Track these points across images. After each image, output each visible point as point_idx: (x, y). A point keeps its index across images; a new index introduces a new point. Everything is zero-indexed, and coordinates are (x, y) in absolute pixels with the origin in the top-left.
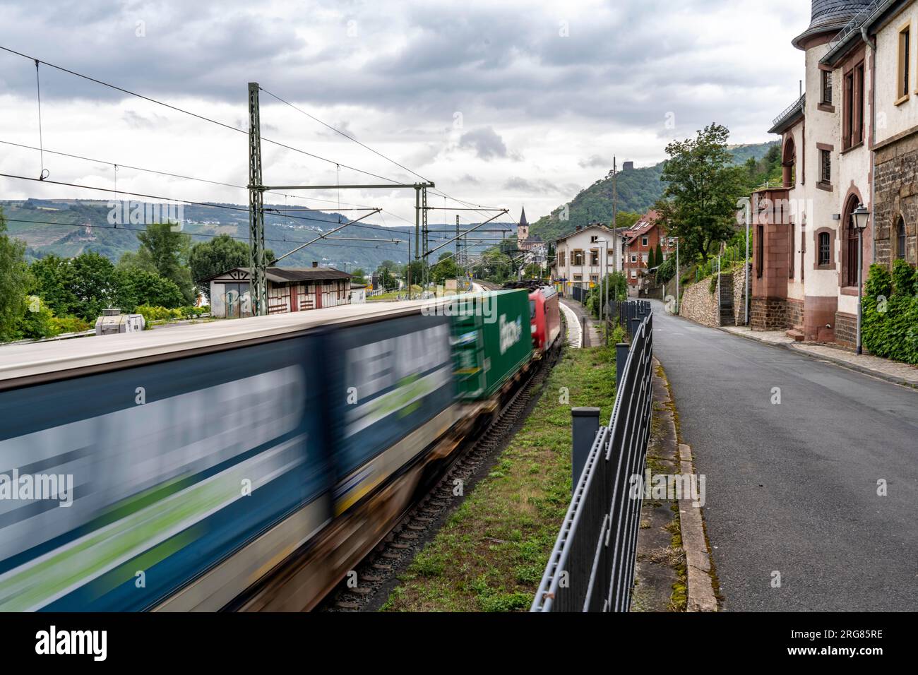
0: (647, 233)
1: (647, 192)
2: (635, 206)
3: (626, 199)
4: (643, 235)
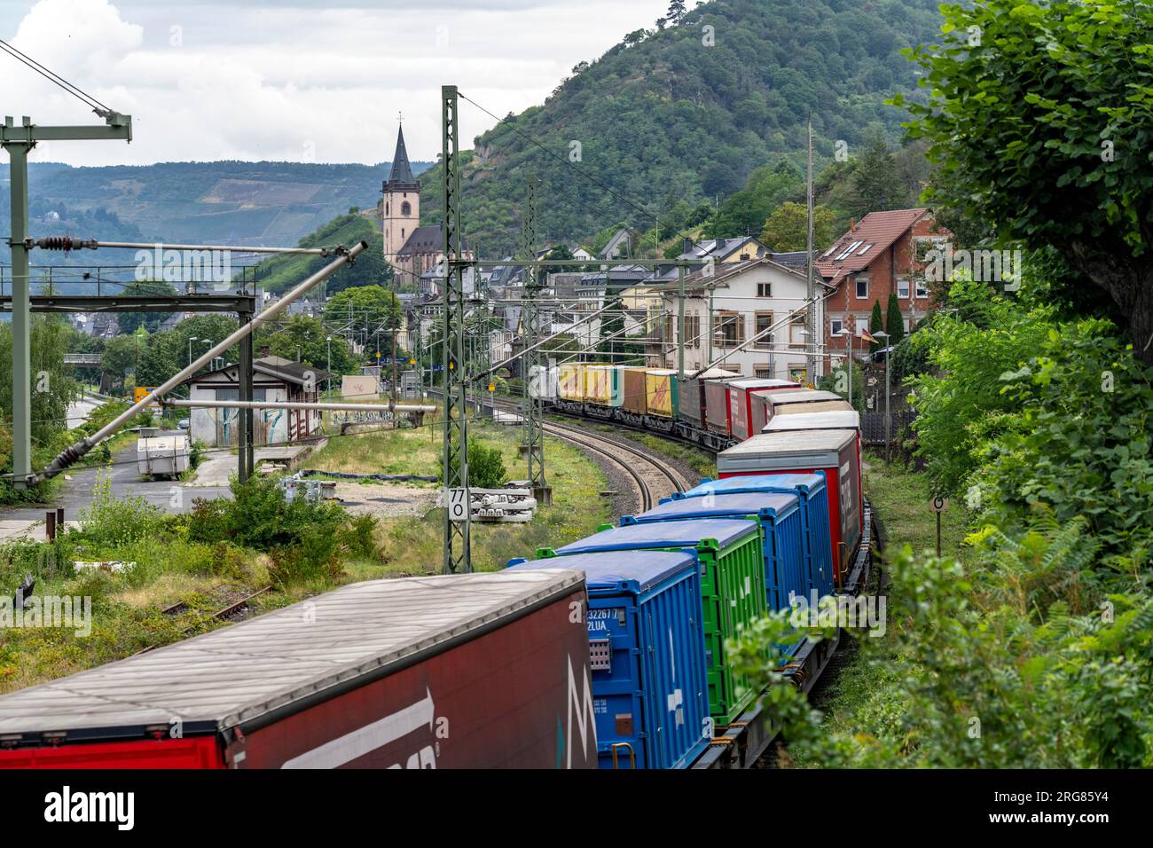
0: (866, 269)
4: (856, 273)
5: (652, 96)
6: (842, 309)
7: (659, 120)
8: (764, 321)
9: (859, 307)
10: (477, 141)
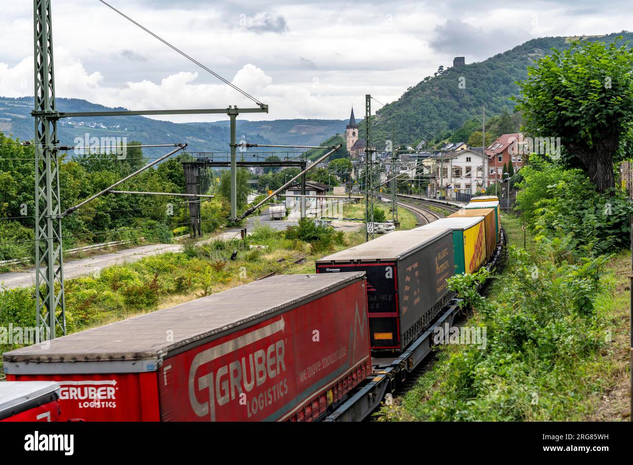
0: (501, 153)
1: (480, 91)
2: (468, 107)
3: (457, 99)
4: (499, 154)
5: (432, 97)
6: (494, 165)
7: (435, 105)
8: (468, 169)
9: (499, 165)
10: (377, 112)
